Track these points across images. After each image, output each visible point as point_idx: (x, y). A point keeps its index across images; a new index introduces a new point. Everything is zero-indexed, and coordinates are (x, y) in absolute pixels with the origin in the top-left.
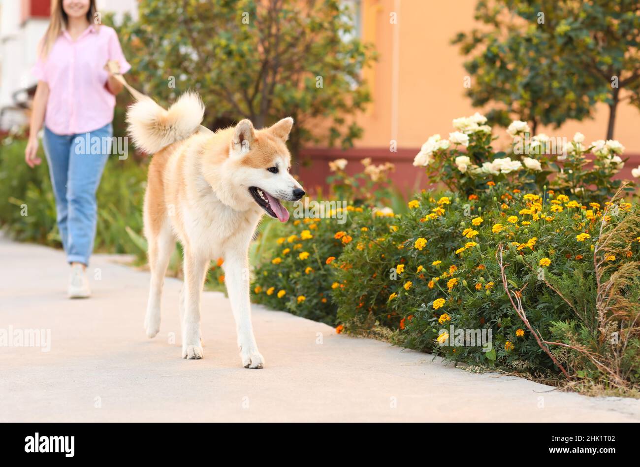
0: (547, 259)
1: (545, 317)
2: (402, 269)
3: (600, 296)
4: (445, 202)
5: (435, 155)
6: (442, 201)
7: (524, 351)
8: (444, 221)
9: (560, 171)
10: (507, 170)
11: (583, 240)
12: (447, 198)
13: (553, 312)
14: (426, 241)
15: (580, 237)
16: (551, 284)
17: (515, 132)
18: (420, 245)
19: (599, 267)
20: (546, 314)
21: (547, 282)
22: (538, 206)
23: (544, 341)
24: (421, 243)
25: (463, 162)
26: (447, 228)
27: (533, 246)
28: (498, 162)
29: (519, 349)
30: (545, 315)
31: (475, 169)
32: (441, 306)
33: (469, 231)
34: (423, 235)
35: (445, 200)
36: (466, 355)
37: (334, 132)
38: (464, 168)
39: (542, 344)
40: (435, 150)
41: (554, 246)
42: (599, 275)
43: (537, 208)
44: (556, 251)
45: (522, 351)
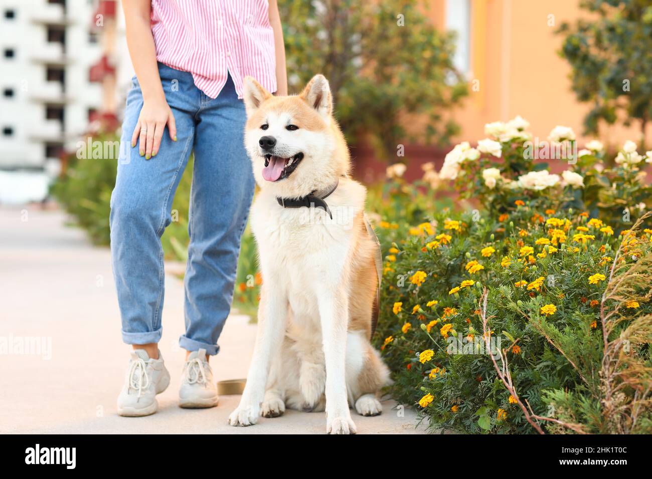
0: (552, 305)
1: (545, 381)
2: (400, 308)
3: (607, 358)
4: (454, 227)
5: (462, 166)
6: (451, 226)
7: (518, 422)
8: (447, 252)
9: (611, 186)
10: (542, 185)
11: (596, 282)
12: (457, 222)
13: (555, 374)
14: (425, 275)
15: (593, 279)
16: (551, 340)
17: (558, 138)
18: (418, 280)
19: (608, 320)
20: (545, 376)
21: (547, 337)
22: (560, 234)
23: (533, 415)
24: (420, 277)
25: (491, 176)
26: (450, 260)
27: (540, 287)
28: (532, 175)
29: (512, 420)
30: (544, 378)
31: (508, 183)
32: (429, 360)
33: (473, 264)
34: (423, 267)
35: (454, 225)
36: (452, 423)
37: (431, 130)
38: (492, 183)
39: (531, 418)
40: (461, 161)
41: (564, 287)
42: (607, 331)
43: (559, 236)
44: (565, 294)
45: (517, 421)
